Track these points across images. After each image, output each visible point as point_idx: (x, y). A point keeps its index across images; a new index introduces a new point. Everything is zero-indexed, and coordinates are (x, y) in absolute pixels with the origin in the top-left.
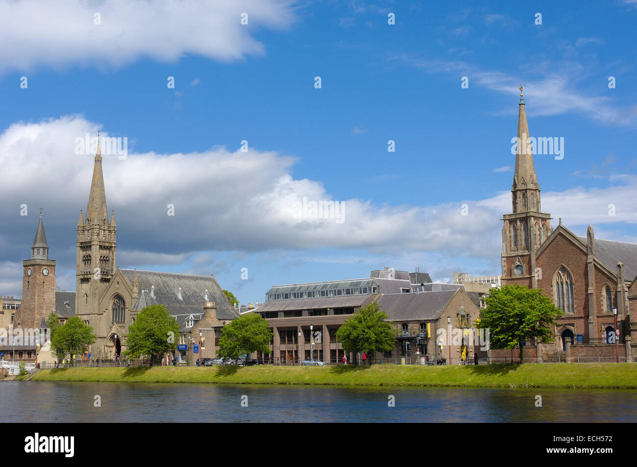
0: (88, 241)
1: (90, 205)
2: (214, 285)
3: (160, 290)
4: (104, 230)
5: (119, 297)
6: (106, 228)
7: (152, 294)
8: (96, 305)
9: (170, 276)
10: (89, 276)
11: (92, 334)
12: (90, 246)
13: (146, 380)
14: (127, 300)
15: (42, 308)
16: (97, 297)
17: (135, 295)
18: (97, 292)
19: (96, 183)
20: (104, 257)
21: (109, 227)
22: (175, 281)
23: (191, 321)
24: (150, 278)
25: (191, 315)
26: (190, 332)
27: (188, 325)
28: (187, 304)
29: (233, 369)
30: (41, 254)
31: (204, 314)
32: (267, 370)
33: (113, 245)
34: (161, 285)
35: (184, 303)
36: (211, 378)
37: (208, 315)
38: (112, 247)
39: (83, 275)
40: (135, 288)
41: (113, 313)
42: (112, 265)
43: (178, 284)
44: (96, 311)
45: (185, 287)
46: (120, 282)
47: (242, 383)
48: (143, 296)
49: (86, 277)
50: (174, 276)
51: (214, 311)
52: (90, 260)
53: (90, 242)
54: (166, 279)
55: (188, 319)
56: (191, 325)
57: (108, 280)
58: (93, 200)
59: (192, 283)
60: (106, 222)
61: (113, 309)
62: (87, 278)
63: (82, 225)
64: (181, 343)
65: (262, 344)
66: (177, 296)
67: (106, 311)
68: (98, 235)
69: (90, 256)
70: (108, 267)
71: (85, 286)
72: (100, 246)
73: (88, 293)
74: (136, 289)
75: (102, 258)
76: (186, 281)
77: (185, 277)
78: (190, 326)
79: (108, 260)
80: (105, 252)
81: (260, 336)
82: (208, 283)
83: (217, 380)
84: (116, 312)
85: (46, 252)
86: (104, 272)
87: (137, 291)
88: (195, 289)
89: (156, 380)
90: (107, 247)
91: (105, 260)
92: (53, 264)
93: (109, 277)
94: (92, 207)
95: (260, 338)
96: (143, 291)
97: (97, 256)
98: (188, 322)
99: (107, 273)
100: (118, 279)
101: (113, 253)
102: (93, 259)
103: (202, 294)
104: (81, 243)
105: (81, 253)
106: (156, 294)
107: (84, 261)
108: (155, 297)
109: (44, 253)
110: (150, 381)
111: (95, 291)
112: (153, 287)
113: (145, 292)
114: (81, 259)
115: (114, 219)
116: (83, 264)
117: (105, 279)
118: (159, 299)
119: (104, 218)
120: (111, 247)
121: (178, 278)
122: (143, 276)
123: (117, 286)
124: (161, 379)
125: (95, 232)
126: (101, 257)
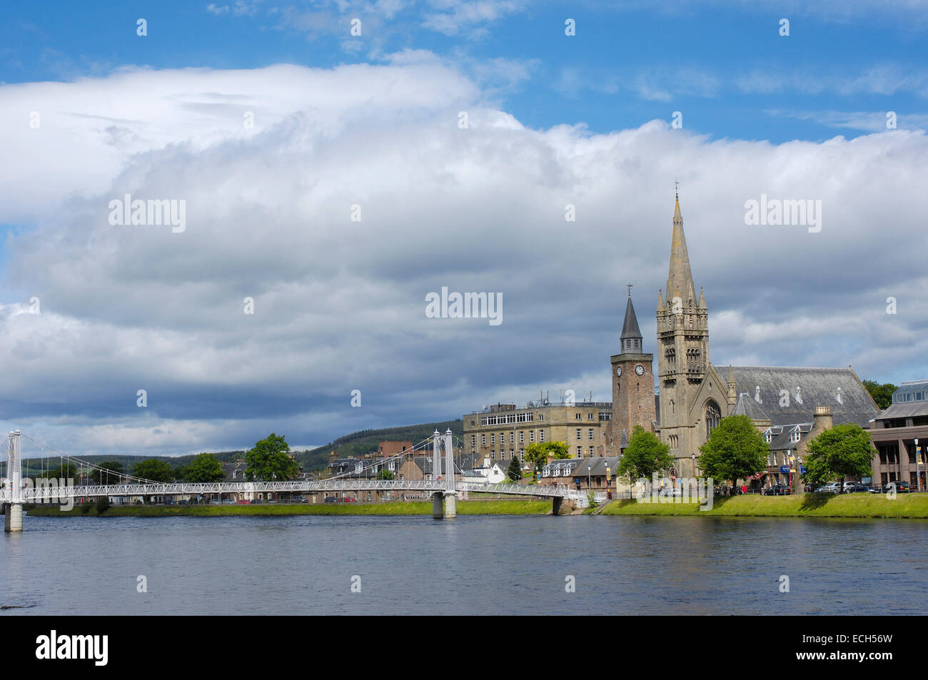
0: (670, 330)
1: (670, 283)
2: (853, 379)
3: (769, 391)
4: (691, 315)
5: (712, 404)
6: (693, 311)
7: (757, 398)
8: (685, 414)
9: (785, 371)
10: (674, 377)
11: (669, 454)
12: (673, 337)
13: (724, 514)
14: (723, 406)
15: (638, 418)
16: (685, 403)
17: (732, 400)
18: (685, 397)
19: (676, 252)
20: (693, 350)
21: (698, 310)
22: (793, 378)
23: (798, 434)
24: (756, 375)
25: (798, 426)
26: (795, 449)
27: (794, 439)
28: (808, 408)
29: (823, 498)
30: (632, 346)
31: (815, 424)
32: (862, 498)
33: (704, 334)
34: (772, 384)
35: (805, 408)
36: (795, 512)
37: (819, 424)
38: (703, 336)
39: (666, 376)
40: (732, 391)
41: (708, 424)
42: (705, 361)
43: (797, 382)
44: (686, 423)
45: (808, 386)
46: (713, 383)
47: (831, 517)
48: (741, 401)
49: (670, 378)
50: (791, 372)
51: (828, 418)
52: (674, 355)
53: (673, 332)
54: (780, 376)
55: (793, 431)
56: (798, 439)
57: (699, 381)
58: (674, 275)
59: (818, 380)
60: (693, 303)
61: (707, 420)
62: (672, 380)
63: (663, 310)
64: (785, 464)
65: (858, 464)
66: (794, 399)
67: (699, 422)
68: (682, 322)
69: (674, 350)
70: (698, 363)
71: (670, 390)
72: (687, 337)
73: (675, 399)
74: (732, 393)
75: (690, 352)
76: (810, 378)
77: (808, 372)
78: (797, 441)
79: (698, 355)
80: (693, 344)
81: (855, 454)
82: (843, 378)
83: (802, 512)
84: (711, 423)
85: (639, 344)
86: (693, 371)
87: (735, 395)
88: (822, 387)
89: (735, 513)
90: (696, 336)
91: (694, 355)
92: (649, 360)
93: (701, 376)
94: (672, 285)
95: (854, 456)
96: (741, 395)
97: (683, 350)
98: (794, 435)
99: (697, 371)
100: (710, 379)
101: (704, 345)
102: (678, 354)
103: (834, 394)
104: (663, 334)
105: (664, 348)
106: (762, 396)
107: (667, 356)
108: (761, 402)
109: (636, 345)
110: (728, 514)
111: (682, 396)
112: (758, 388)
113: (744, 395)
114: (664, 354)
115: (703, 298)
116: (667, 361)
117: (695, 379)
118: (767, 403)
119: (690, 298)
120: (701, 337)
121: (797, 373)
122: (746, 374)
123: (710, 388)
124: (741, 511)
125: (678, 318)
126: (689, 350)
